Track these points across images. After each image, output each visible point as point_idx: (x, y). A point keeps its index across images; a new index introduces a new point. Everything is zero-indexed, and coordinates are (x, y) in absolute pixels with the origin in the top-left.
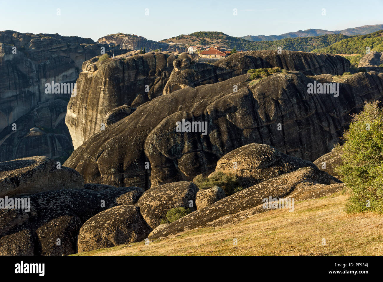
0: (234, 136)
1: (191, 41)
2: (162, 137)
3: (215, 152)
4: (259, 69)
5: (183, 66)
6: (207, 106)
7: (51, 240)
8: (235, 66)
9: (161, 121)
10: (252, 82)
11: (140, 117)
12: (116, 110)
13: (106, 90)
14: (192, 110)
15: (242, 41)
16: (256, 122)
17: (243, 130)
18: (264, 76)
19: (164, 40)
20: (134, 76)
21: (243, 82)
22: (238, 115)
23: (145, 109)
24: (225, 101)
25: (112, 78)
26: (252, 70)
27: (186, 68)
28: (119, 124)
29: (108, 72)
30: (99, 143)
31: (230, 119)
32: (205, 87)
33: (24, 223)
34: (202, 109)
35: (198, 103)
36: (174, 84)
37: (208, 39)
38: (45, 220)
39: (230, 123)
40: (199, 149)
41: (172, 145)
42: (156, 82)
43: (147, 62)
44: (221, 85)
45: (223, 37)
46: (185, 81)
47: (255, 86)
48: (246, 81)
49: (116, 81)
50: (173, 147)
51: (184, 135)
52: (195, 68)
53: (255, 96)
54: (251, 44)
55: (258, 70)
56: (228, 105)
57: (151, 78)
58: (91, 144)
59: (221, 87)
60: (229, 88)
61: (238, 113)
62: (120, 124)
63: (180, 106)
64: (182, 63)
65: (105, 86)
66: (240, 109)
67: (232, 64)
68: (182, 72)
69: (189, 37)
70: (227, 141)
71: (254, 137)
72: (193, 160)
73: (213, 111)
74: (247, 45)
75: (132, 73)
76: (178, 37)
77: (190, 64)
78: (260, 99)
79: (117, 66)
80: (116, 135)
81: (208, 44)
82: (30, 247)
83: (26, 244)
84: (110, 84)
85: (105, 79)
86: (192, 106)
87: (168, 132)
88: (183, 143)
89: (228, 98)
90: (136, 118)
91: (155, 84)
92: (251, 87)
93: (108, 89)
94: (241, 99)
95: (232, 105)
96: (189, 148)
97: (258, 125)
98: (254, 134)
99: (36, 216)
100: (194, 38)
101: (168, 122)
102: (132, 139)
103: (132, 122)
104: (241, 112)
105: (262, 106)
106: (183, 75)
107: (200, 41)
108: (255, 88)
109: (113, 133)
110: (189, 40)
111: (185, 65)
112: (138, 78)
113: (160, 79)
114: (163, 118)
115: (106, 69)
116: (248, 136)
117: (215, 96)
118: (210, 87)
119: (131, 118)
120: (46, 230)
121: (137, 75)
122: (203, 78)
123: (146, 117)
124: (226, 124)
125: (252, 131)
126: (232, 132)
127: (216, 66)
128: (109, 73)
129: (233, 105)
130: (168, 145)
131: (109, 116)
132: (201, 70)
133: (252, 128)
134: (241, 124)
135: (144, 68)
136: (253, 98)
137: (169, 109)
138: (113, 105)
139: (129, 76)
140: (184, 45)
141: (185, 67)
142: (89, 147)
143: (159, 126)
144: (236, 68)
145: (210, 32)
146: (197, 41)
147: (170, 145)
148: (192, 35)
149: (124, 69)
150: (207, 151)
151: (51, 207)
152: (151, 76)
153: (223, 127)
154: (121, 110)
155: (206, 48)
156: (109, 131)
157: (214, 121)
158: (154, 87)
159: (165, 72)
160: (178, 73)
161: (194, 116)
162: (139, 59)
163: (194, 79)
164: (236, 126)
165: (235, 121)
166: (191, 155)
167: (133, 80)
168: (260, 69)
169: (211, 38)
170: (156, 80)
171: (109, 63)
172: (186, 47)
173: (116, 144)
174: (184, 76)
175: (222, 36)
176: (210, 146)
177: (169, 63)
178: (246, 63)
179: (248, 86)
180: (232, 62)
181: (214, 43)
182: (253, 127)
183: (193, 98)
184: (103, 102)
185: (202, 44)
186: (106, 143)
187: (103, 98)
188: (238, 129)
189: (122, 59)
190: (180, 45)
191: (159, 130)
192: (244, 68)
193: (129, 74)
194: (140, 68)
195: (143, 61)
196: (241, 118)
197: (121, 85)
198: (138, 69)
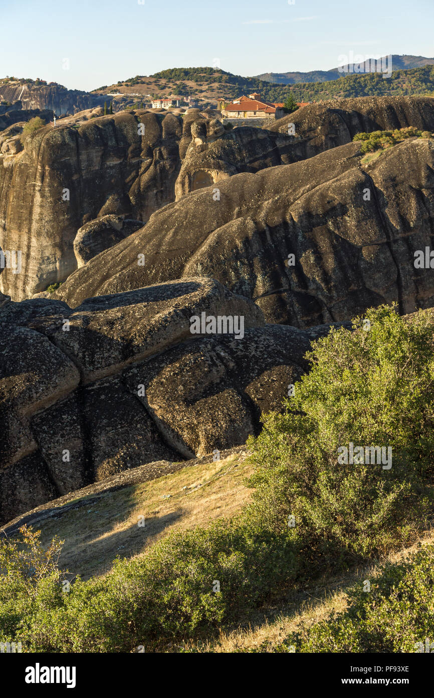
0: (346, 260)
1: (156, 88)
2: (213, 267)
3: (313, 293)
4: (375, 133)
5: (211, 133)
6: (289, 206)
7: (275, 403)
8: (311, 129)
9: (206, 238)
10: (365, 157)
11: (164, 232)
12: (95, 224)
13: (47, 189)
14: (263, 214)
15: (260, 85)
16: (385, 232)
17: (361, 248)
18: (387, 145)
19: (101, 89)
20: (99, 158)
21: (349, 158)
22: (350, 221)
23: (169, 217)
24: (323, 196)
25: (55, 165)
26: (361, 134)
27: (218, 138)
28: (122, 248)
29: (46, 154)
30: (91, 285)
31: (335, 229)
32: (277, 172)
33: (222, 380)
34: (282, 211)
35: (270, 201)
36: (197, 170)
37: (191, 84)
38: (253, 373)
39: (337, 237)
40: (284, 288)
41: (234, 282)
42: (143, 169)
43: (122, 130)
44: (307, 165)
45: (221, 77)
46: (218, 162)
47: (375, 164)
48: (353, 157)
49: (65, 170)
50: (235, 285)
51: (253, 263)
52: (234, 136)
53: (378, 183)
54: (278, 91)
55: (373, 133)
56: (329, 202)
57: (134, 161)
58: (75, 289)
59: (308, 169)
60: (324, 171)
61: (349, 217)
62: (125, 249)
63: (237, 209)
64: (209, 128)
65: (42, 181)
66: (352, 209)
67: (305, 126)
68: (210, 146)
69: (153, 80)
70: (334, 270)
71: (383, 260)
72: (276, 309)
73: (303, 216)
74: (270, 92)
75: (95, 154)
76: (130, 80)
77: (224, 130)
78: (387, 188)
79: (64, 141)
80: (122, 269)
81: (191, 93)
82: (245, 415)
83: (239, 410)
84: (52, 177)
85: (43, 167)
86: (259, 207)
87: (223, 258)
88: (253, 278)
89: (328, 190)
90: (156, 235)
91: (141, 174)
92: (367, 166)
93: (49, 186)
94: (352, 189)
95: (336, 203)
96: (266, 287)
97: (388, 237)
98: (382, 256)
99: (235, 368)
100: (163, 82)
101: (221, 241)
102: (156, 274)
103: (148, 242)
104: (354, 215)
105: (392, 201)
106: (212, 152)
107: (175, 87)
108: (374, 168)
109: (114, 266)
110: (152, 86)
111: (215, 132)
112: (108, 163)
113: (151, 163)
114: (209, 233)
115: (42, 147)
116: (371, 259)
117: (300, 187)
118: (286, 170)
119: (145, 236)
120: (260, 388)
121: (104, 157)
122: (250, 156)
123: (175, 233)
124: (329, 239)
125: (379, 250)
126: (343, 253)
127: (275, 131)
128: (50, 154)
129: (340, 203)
130: (227, 282)
131: (82, 236)
132: (246, 140)
133: (378, 244)
134: (357, 238)
135: (117, 141)
136: (375, 186)
137: (217, 214)
138: (61, 218)
139: (90, 160)
140: (142, 98)
141: (215, 135)
142: (74, 294)
143: (204, 248)
144: (312, 134)
145: (194, 69)
146: (170, 88)
147: (230, 282)
148: (158, 76)
149: (78, 146)
150: (299, 290)
151: (253, 353)
152: (133, 157)
153: (324, 244)
154: (105, 225)
155: (189, 101)
156: (106, 263)
157: (306, 234)
158: (140, 180)
159: (160, 150)
160: (203, 148)
161: (267, 225)
162: (107, 125)
163: (235, 158)
164: (347, 242)
165: (345, 233)
166: (270, 299)
167: (97, 168)
168: (378, 132)
169: (197, 81)
170: (144, 166)
171: (47, 136)
172: (147, 101)
173: (127, 286)
174: (215, 153)
175: (220, 75)
176: (303, 280)
177: (166, 131)
178: (330, 123)
179: (361, 165)
180: (305, 123)
181: (204, 91)
182: (380, 242)
183: (259, 192)
184: (41, 214)
185: (180, 93)
186: (106, 286)
187: (42, 206)
188: (351, 246)
189: (71, 126)
190: (135, 97)
191: (206, 255)
192: (329, 134)
193: (88, 156)
194: (110, 143)
195: (115, 129)
196: (356, 226)
197: (75, 178)
198: (106, 145)
